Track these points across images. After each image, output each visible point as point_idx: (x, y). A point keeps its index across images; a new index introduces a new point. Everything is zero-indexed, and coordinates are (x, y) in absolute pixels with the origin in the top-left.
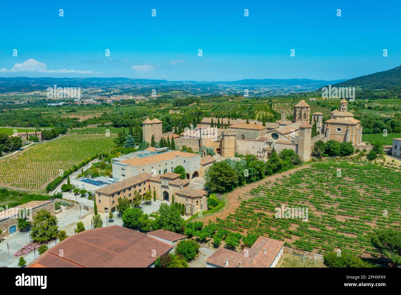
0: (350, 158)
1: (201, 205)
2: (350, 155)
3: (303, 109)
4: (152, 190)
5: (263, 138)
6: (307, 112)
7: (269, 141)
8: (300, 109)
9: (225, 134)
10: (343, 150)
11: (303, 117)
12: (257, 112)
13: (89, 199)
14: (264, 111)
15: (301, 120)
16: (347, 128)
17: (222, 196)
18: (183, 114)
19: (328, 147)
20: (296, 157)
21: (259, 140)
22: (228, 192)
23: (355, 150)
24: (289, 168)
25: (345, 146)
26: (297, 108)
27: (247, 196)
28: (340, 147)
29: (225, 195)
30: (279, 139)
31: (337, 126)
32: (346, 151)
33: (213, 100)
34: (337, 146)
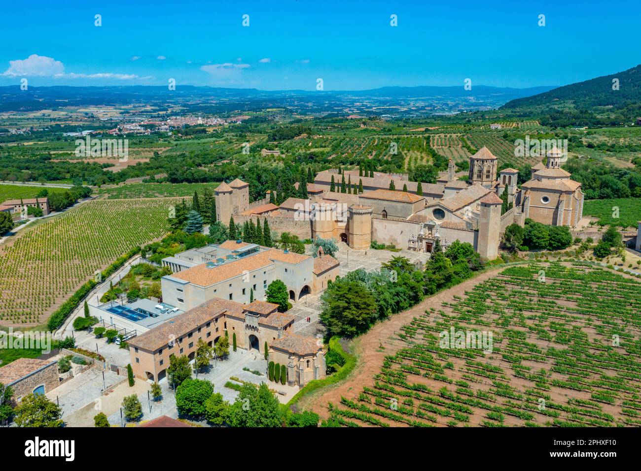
0: (565, 253)
1: (315, 368)
2: (565, 249)
3: (485, 163)
4: (230, 333)
5: (419, 216)
6: (492, 167)
7: (428, 223)
8: (480, 163)
9: (354, 211)
10: (554, 241)
11: (485, 176)
12: (406, 154)
13: (121, 348)
14: (418, 151)
15: (482, 181)
16: (560, 197)
17: (352, 343)
18: (284, 156)
19: (528, 235)
20: (475, 258)
21: (411, 221)
22: (362, 333)
23: (574, 238)
24: (463, 278)
25: (558, 234)
26: (476, 161)
27: (394, 341)
28: (549, 235)
29: (355, 339)
30: (445, 220)
31: (543, 193)
32: (558, 242)
33: (334, 127)
34: (544, 233)
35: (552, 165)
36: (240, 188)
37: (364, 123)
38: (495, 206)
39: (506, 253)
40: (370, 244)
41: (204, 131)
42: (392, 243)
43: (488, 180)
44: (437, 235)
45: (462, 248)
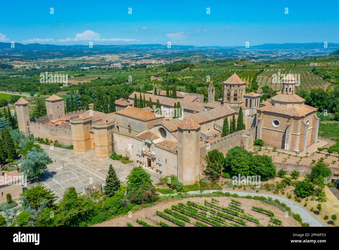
0: (265, 185)
2: (267, 180)
3: (232, 88)
6: (239, 91)
7: (148, 141)
8: (228, 87)
10: (253, 171)
11: (233, 99)
15: (230, 103)
16: (288, 122)
21: (138, 138)
23: (278, 170)
25: (257, 165)
26: (225, 86)
30: (167, 138)
31: (274, 117)
34: (243, 163)
35: (286, 91)
37: (237, 63)
38: (188, 132)
39: (206, 179)
40: (111, 154)
41: (145, 67)
42: (126, 155)
43: (236, 102)
44: (153, 153)
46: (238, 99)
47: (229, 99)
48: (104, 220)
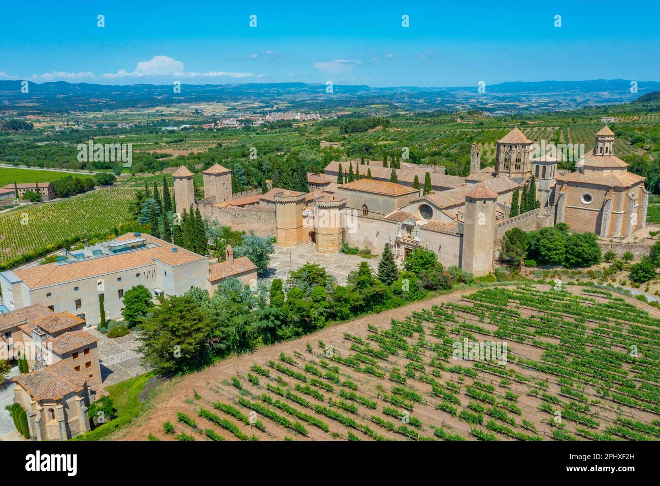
0: (588, 273)
1: (59, 422)
2: (589, 266)
3: (514, 149)
5: (402, 214)
6: (523, 154)
7: (407, 223)
8: (507, 149)
10: (571, 254)
11: (514, 166)
15: (510, 173)
16: (606, 195)
19: (535, 244)
20: (434, 272)
21: (389, 220)
23: (604, 252)
24: (407, 299)
25: (577, 246)
26: (502, 147)
28: (566, 247)
29: (176, 379)
30: (433, 220)
31: (584, 189)
32: (577, 257)
33: (426, 121)
34: (558, 243)
35: (601, 152)
36: (218, 175)
37: (462, 118)
38: (483, 201)
39: (502, 269)
40: (341, 246)
41: (290, 125)
42: (366, 247)
43: (518, 171)
44: (417, 239)
45: (421, 257)
46: (522, 166)
47: (507, 167)
48: (399, 305)
